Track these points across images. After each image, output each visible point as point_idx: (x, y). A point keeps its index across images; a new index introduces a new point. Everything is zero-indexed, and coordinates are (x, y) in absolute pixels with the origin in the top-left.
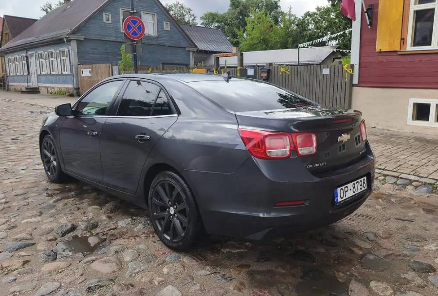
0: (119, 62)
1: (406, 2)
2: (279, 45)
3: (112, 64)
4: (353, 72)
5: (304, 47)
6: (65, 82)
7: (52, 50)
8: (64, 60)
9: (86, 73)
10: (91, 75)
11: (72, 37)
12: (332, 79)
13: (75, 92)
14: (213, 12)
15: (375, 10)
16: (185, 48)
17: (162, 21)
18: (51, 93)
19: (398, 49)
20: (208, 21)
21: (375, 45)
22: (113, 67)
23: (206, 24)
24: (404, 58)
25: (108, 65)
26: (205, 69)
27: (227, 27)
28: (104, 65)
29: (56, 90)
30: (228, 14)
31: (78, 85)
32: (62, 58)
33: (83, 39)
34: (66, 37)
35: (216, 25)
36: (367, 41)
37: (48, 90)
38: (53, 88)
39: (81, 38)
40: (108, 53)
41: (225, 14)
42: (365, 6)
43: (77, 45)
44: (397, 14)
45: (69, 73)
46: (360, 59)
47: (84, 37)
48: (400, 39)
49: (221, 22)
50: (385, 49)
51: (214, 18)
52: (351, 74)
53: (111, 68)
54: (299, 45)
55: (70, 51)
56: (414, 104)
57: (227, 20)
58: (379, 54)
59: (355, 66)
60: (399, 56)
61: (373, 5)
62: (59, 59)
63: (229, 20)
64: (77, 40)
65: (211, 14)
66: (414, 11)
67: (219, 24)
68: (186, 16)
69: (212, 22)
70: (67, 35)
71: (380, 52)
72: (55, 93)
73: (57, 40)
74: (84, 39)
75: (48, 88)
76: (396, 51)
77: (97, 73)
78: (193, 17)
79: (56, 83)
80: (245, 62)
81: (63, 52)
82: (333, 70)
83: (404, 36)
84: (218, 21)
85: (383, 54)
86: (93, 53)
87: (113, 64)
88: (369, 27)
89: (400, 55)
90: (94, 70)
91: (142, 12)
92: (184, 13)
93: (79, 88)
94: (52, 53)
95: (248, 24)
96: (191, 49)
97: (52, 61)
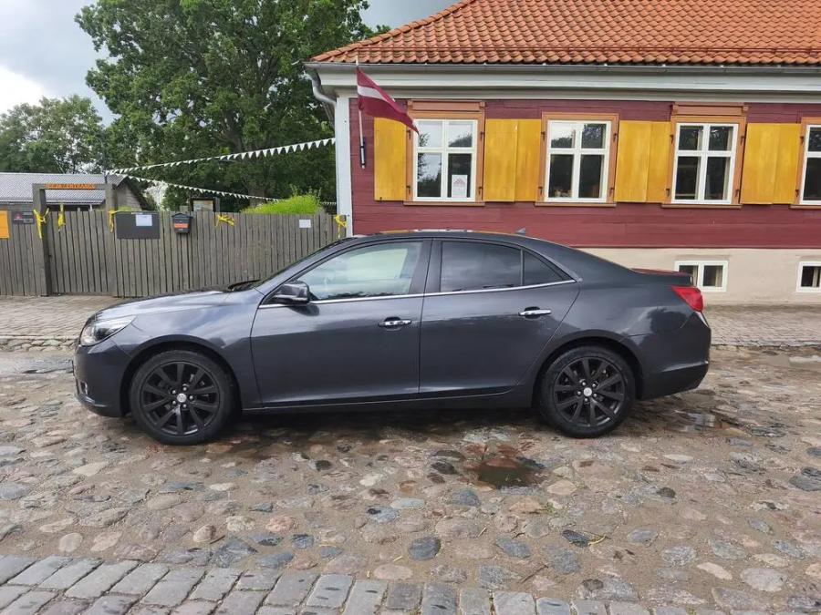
12: (316, 235)
15: (369, 145)
19: (404, 199)
21: (373, 192)
24: (410, 210)
26: (5, 212)
36: (363, 185)
42: (363, 121)
46: (353, 209)
48: (405, 187)
50: (387, 197)
52: (345, 228)
58: (378, 204)
59: (347, 217)
60: (406, 208)
66: (418, 154)
71: (380, 201)
76: (402, 201)
82: (316, 222)
83: (409, 183)
85: (385, 204)
88: (363, 167)
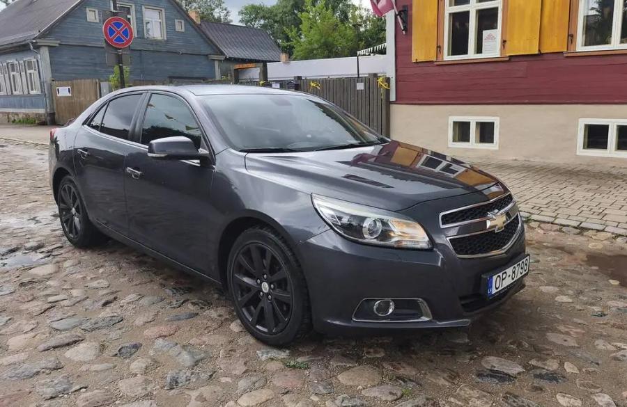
0: (111, 76)
1: (441, 3)
2: (346, 51)
3: (99, 80)
4: (389, 87)
5: (364, 55)
6: (34, 106)
7: (12, 60)
8: (30, 74)
9: (64, 92)
10: (70, 95)
11: (41, 42)
12: (367, 95)
13: (49, 118)
14: (257, 4)
15: (409, 12)
16: (207, 55)
17: (174, 19)
18: (14, 121)
19: (434, 59)
20: (250, 17)
21: (411, 55)
22: (102, 84)
23: (247, 22)
24: (441, 69)
25: (94, 81)
27: (276, 25)
28: (88, 81)
29: (20, 116)
30: (277, 7)
31: (53, 109)
32: (29, 72)
33: (57, 45)
34: (32, 43)
35: (262, 22)
36: (403, 50)
37: (8, 118)
38: (17, 114)
39: (55, 43)
40: (95, 64)
41: (274, 7)
42: (397, 7)
43: (50, 53)
44: (431, 17)
45: (39, 93)
46: (396, 71)
47: (59, 42)
48: (436, 47)
49: (269, 18)
50: (422, 59)
51: (257, 13)
52: (387, 89)
53: (98, 85)
54: (358, 52)
55: (39, 61)
56: (455, 123)
57: (276, 15)
59: (391, 79)
60: (437, 68)
61: (407, 6)
62: (23, 74)
63: (280, 15)
64: (49, 46)
65: (253, 7)
66: (450, 14)
67: (266, 22)
68: (216, 10)
69: (256, 18)
70: (34, 39)
71: (417, 63)
72: (20, 121)
73: (19, 46)
74: (60, 44)
75: (8, 114)
76: (432, 61)
77: (79, 92)
78: (225, 12)
79: (21, 107)
80: (269, 75)
81: (30, 63)
82: (367, 84)
83: (440, 44)
84: (264, 18)
85: (420, 65)
86: (74, 65)
87: (102, 79)
88: (404, 32)
89: (438, 65)
90: (75, 87)
91: (143, 7)
92: (213, 6)
93: (54, 114)
94: (13, 65)
95: (303, 22)
96: (215, 57)
97: (14, 75)
